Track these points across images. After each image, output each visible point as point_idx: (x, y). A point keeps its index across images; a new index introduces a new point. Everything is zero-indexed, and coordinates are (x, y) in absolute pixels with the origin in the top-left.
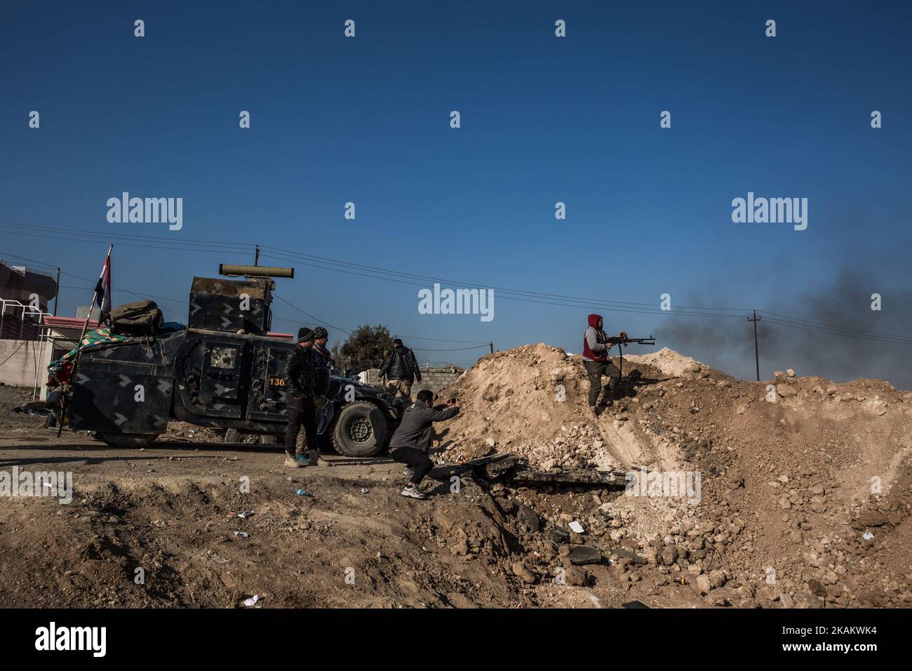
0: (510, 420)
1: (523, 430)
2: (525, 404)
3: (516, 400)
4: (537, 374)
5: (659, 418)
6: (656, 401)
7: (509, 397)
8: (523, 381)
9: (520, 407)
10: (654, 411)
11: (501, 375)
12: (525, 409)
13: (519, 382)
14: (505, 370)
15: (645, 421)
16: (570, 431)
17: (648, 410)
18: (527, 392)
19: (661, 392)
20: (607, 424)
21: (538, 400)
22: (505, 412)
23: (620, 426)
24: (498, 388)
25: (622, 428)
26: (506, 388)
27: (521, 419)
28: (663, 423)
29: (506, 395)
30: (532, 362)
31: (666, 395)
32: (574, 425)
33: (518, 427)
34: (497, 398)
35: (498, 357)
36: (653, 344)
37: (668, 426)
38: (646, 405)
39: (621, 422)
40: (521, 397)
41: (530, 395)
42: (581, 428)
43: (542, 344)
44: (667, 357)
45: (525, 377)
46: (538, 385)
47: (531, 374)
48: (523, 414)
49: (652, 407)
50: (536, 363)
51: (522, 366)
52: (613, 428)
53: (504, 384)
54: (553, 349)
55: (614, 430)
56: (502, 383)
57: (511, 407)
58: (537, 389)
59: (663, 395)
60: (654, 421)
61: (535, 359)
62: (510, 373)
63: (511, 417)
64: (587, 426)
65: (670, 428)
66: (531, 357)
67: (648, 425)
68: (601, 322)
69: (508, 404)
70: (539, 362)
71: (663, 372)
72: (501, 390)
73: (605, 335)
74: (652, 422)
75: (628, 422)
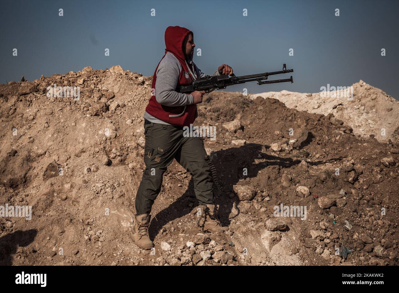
0: (57, 229)
1: (83, 249)
2: (86, 195)
3: (67, 186)
4: (108, 133)
5: (348, 226)
6: (342, 192)
7: (53, 180)
8: (81, 147)
9: (75, 201)
10: (339, 212)
11: (32, 133)
12: (87, 206)
13: (70, 149)
14: (41, 122)
15: (321, 233)
16: (179, 253)
17: (326, 209)
18: (89, 170)
19: (352, 176)
20: (250, 237)
21: (113, 187)
22: (44, 210)
23: (274, 241)
24: (29, 159)
25: (277, 246)
26: (46, 161)
27: (80, 227)
28: (355, 237)
29: (46, 176)
30: (98, 106)
31: (361, 181)
32: (186, 239)
33: (72, 243)
34: (25, 181)
35: (25, 94)
36: (291, 80)
37: (365, 244)
38: (322, 201)
39: (276, 235)
40: (78, 180)
41: (95, 177)
42: (201, 247)
43: (118, 69)
44: (363, 101)
45: (84, 139)
46: (112, 156)
47: (95, 132)
48: (82, 216)
49: (335, 204)
50: (107, 108)
51: (78, 115)
52: (261, 245)
53: (40, 151)
54: (141, 79)
55: (263, 250)
56: (37, 149)
57: (57, 200)
58: (109, 164)
59: (356, 180)
60: (339, 231)
61: (103, 100)
62: (51, 129)
63: (59, 222)
64: (213, 243)
65: (368, 247)
66: (96, 95)
67: (326, 241)
68: (192, 42)
69: (50, 194)
70: (113, 106)
71: (356, 132)
72: (35, 164)
73: (197, 71)
74: (335, 236)
75: (289, 233)
